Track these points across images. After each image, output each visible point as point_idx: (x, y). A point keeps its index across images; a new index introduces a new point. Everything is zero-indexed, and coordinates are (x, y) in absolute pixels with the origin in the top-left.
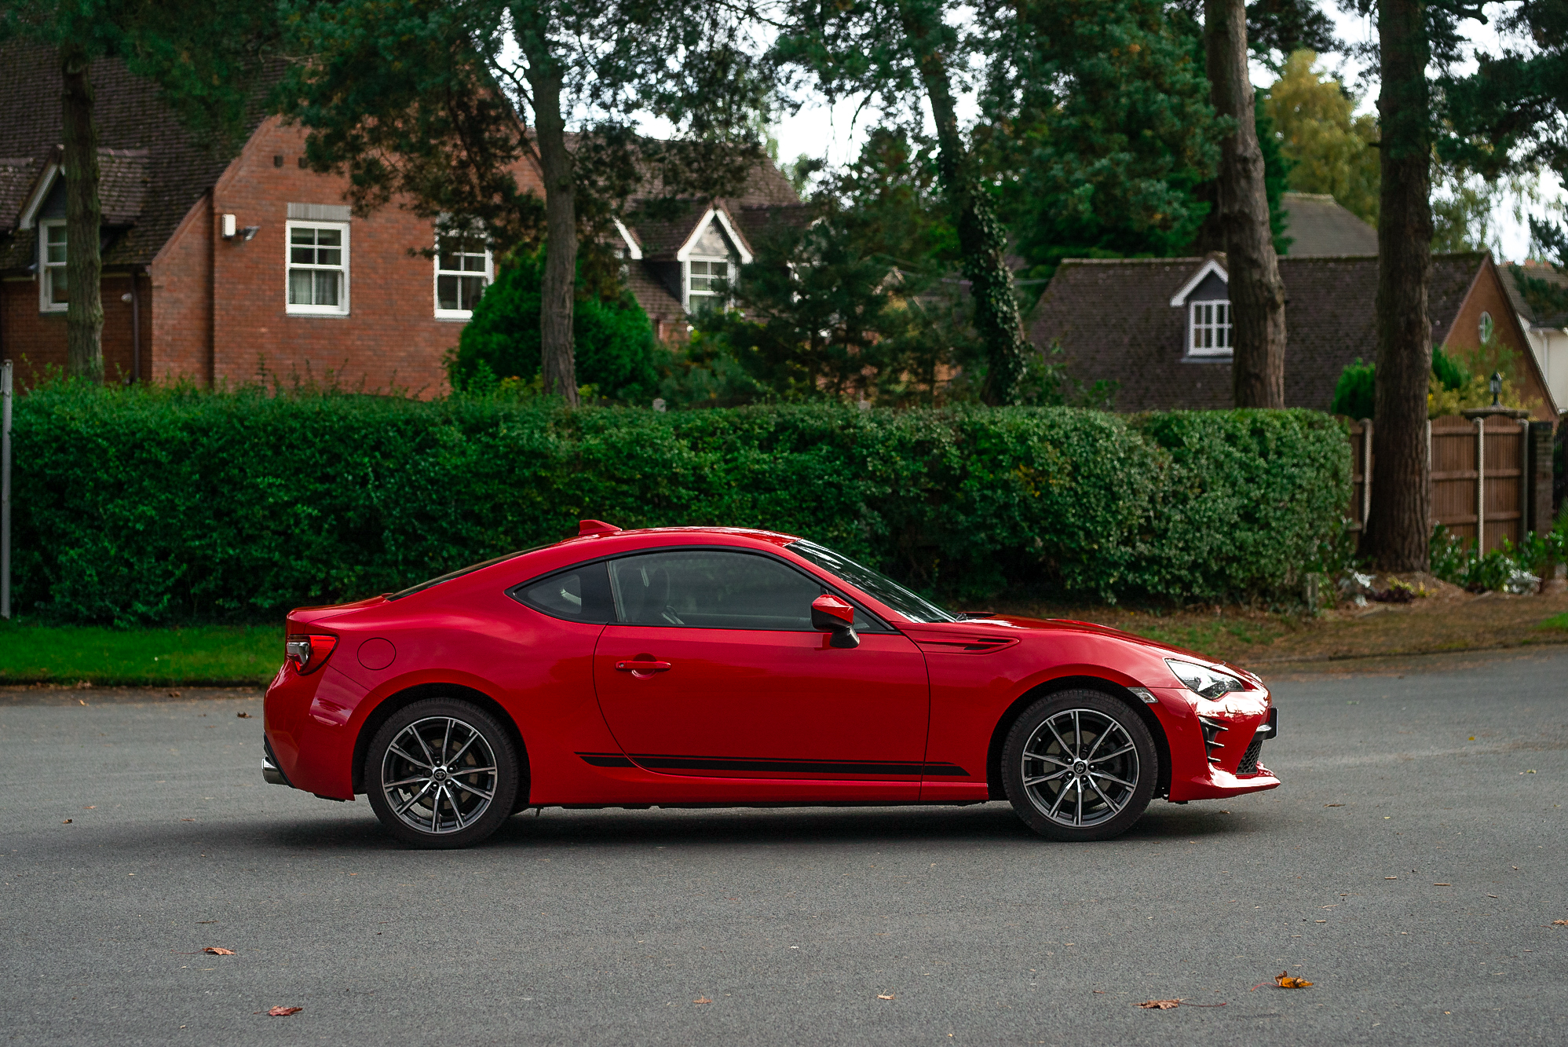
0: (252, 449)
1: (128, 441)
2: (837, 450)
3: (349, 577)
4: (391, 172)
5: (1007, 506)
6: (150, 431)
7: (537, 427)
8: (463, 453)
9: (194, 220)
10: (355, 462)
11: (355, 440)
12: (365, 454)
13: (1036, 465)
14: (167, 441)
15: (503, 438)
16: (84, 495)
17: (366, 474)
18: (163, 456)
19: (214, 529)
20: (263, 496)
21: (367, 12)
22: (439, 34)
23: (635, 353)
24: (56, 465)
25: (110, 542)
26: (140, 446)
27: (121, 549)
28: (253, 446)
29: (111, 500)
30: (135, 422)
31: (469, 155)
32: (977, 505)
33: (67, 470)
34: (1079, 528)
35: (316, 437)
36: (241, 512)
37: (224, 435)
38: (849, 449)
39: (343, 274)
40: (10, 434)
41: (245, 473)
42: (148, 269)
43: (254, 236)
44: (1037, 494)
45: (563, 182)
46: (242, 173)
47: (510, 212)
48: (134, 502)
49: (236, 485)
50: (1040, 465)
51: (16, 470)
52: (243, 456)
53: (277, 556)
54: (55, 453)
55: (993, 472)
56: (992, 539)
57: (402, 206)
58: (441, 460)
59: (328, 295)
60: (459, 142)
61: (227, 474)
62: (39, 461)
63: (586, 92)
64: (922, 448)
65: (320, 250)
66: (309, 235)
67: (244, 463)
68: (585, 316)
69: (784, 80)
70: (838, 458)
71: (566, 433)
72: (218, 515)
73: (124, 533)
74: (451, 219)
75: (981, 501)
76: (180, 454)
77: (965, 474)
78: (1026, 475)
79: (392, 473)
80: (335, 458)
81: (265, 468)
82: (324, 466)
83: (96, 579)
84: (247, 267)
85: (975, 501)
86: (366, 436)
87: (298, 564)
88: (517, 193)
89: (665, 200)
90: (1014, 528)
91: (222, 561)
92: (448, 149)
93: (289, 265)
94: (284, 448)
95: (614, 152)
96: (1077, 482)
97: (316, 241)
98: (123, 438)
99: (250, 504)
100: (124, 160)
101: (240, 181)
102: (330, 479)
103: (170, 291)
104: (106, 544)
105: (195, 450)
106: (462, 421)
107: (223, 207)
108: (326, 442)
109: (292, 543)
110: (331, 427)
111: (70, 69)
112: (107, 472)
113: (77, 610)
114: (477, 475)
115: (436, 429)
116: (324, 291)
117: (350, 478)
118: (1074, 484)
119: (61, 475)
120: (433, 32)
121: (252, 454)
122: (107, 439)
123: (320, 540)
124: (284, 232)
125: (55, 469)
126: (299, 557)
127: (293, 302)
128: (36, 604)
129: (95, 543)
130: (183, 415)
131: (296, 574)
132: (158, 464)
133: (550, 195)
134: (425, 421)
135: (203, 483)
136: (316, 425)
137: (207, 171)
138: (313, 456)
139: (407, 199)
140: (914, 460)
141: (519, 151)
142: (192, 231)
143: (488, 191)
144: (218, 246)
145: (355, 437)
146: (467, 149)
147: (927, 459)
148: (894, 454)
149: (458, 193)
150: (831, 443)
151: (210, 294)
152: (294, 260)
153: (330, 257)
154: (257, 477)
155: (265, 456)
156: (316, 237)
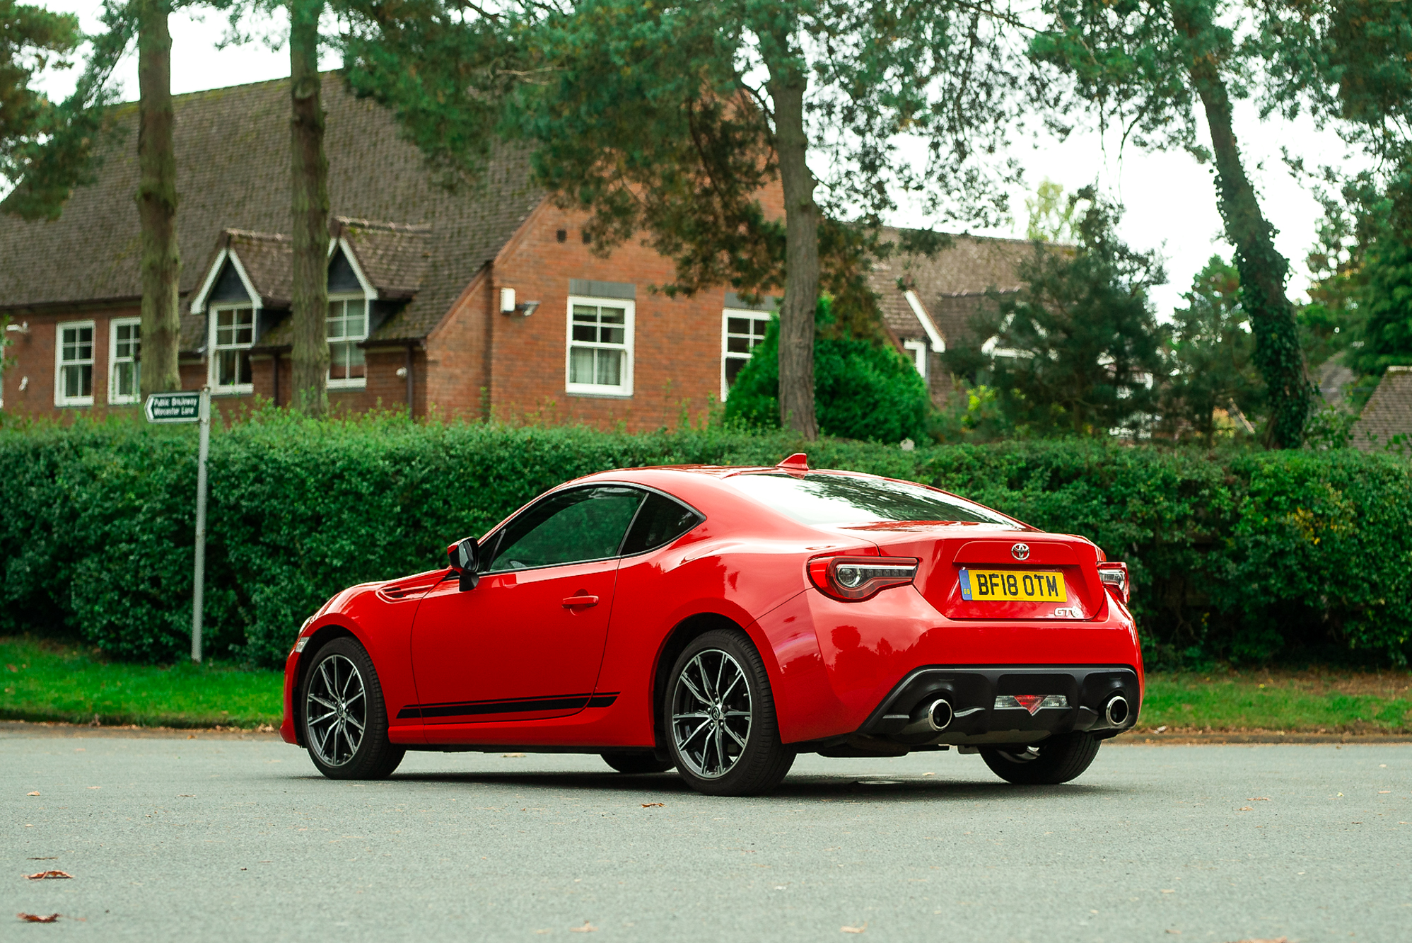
0: (457, 480)
1: (328, 471)
2: (1094, 489)
4: (633, 205)
5: (1282, 553)
6: (351, 461)
9: (472, 295)
11: (566, 472)
13: (1315, 509)
14: (369, 471)
16: (281, 528)
18: (364, 488)
19: (416, 567)
22: (672, 37)
24: (253, 496)
25: (307, 579)
26: (340, 476)
27: (318, 587)
28: (459, 476)
29: (308, 534)
30: (336, 451)
31: (713, 181)
32: (1249, 552)
33: (263, 502)
34: (1363, 579)
35: (525, 467)
37: (428, 464)
38: (1107, 488)
39: (626, 354)
40: (207, 463)
41: (450, 506)
42: (423, 343)
43: (534, 311)
44: (1317, 541)
45: (803, 202)
46: (524, 246)
47: (756, 243)
48: (334, 537)
49: (440, 519)
50: (1320, 507)
51: (212, 503)
52: (448, 487)
54: (252, 484)
55: (1268, 516)
56: (1265, 591)
57: (644, 243)
60: (702, 168)
61: (430, 507)
62: (236, 493)
63: (837, 117)
64: (1189, 488)
65: (603, 329)
66: (592, 313)
67: (449, 495)
68: (854, 379)
69: (1052, 103)
70: (1095, 498)
72: (421, 551)
73: (321, 570)
74: (694, 251)
75: (1253, 547)
76: (382, 485)
77: (1237, 517)
78: (1305, 520)
81: (471, 501)
83: (291, 619)
84: (526, 343)
85: (1246, 548)
88: (763, 222)
90: (1291, 579)
92: (691, 175)
93: (570, 342)
94: (491, 479)
95: (868, 180)
96: (1361, 528)
97: (599, 319)
98: (323, 468)
100: (406, 234)
101: (521, 255)
103: (446, 366)
104: (302, 582)
105: (397, 480)
107: (503, 281)
108: (536, 472)
110: (542, 457)
111: (299, 94)
112: (305, 504)
113: (271, 653)
116: (607, 371)
118: (1357, 531)
119: (257, 507)
120: (666, 33)
121: (457, 484)
122: (307, 469)
124: (566, 308)
125: (252, 500)
127: (574, 380)
128: (230, 648)
129: (291, 581)
130: (388, 445)
132: (359, 496)
133: (790, 217)
134: (643, 451)
135: (405, 516)
136: (526, 455)
137: (487, 245)
138: (522, 488)
139: (648, 235)
140: (1179, 501)
141: (765, 178)
142: (470, 306)
143: (733, 221)
144: (497, 321)
145: (568, 467)
146: (711, 175)
147: (1194, 500)
148: (1157, 494)
149: (701, 224)
150: (1088, 481)
151: (487, 370)
152: (575, 337)
153: (613, 336)
154: (462, 509)
155: (471, 487)
156: (599, 314)
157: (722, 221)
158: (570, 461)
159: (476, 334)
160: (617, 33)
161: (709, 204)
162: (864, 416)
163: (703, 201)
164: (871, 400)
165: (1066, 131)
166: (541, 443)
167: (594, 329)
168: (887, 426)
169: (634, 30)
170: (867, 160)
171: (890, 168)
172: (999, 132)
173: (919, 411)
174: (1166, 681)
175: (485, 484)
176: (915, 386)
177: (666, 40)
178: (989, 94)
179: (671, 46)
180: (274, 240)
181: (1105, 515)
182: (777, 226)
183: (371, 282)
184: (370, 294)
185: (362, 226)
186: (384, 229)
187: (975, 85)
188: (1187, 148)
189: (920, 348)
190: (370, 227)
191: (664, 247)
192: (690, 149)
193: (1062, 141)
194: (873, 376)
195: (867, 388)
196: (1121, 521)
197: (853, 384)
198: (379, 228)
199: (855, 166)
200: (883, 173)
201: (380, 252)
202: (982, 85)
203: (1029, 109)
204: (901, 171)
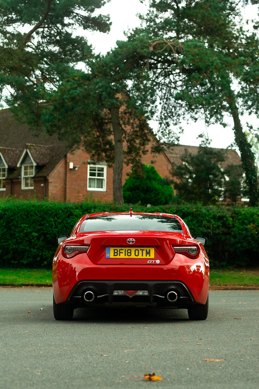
0: (20, 216)
2: (194, 218)
3: (48, 254)
5: (247, 236)
9: (61, 164)
10: (49, 220)
11: (49, 214)
12: (52, 218)
13: (256, 224)
17: (52, 224)
19: (10, 240)
20: (23, 230)
22: (80, 94)
23: (167, 197)
28: (21, 215)
32: (237, 236)
36: (17, 235)
37: (13, 212)
38: (198, 218)
39: (104, 180)
41: (18, 223)
42: (48, 177)
43: (78, 169)
44: (256, 233)
47: (111, 150)
49: (16, 227)
50: (257, 223)
53: (27, 248)
55: (243, 226)
56: (242, 246)
58: (74, 219)
59: (100, 185)
60: (96, 130)
61: (13, 223)
64: (221, 218)
65: (98, 173)
66: (95, 169)
67: (18, 220)
70: (194, 221)
72: (11, 235)
75: (238, 234)
77: (234, 226)
78: (253, 227)
79: (60, 223)
82: (41, 221)
84: (76, 177)
85: (237, 235)
86: (53, 212)
87: (33, 251)
90: (249, 243)
91: (12, 249)
93: (89, 177)
94: (29, 216)
95: (142, 133)
99: (20, 232)
100: (45, 148)
102: (43, 225)
103: (54, 183)
105: (4, 216)
107: (70, 160)
108: (41, 214)
109: (33, 244)
110: (43, 210)
115: (73, 210)
116: (99, 184)
117: (48, 225)
121: (20, 217)
123: (40, 243)
124: (87, 167)
126: (34, 249)
127: (90, 187)
131: (33, 253)
133: (116, 143)
134: (70, 208)
135: (7, 226)
136: (39, 209)
137: (66, 151)
138: (37, 218)
140: (218, 222)
142: (61, 167)
143: (105, 144)
144: (68, 171)
145: (50, 212)
146: (99, 132)
147: (222, 221)
148: (211, 220)
149: (96, 145)
150: (192, 216)
151: (65, 184)
152: (90, 175)
153: (101, 175)
154: (22, 224)
155: (24, 218)
156: (97, 169)
157: (102, 145)
158: (50, 210)
159: (62, 175)
160: (67, 93)
161: (99, 140)
162: (155, 197)
163: (97, 139)
164: (157, 193)
165: (196, 119)
166: (43, 206)
167: (95, 173)
168: (161, 200)
169: (71, 92)
174: (215, 271)
175: (27, 217)
177: (78, 95)
178: (175, 110)
179: (80, 97)
180: (12, 150)
181: (197, 225)
182: (114, 145)
183: (35, 161)
184: (35, 164)
185: (33, 146)
186: (39, 146)
188: (221, 124)
190: (36, 146)
192: (93, 125)
193: (195, 122)
194: (158, 186)
195: (156, 189)
196: (201, 227)
197: (152, 188)
198: (38, 146)
199: (138, 129)
201: (38, 153)
202: (173, 107)
203: (186, 113)
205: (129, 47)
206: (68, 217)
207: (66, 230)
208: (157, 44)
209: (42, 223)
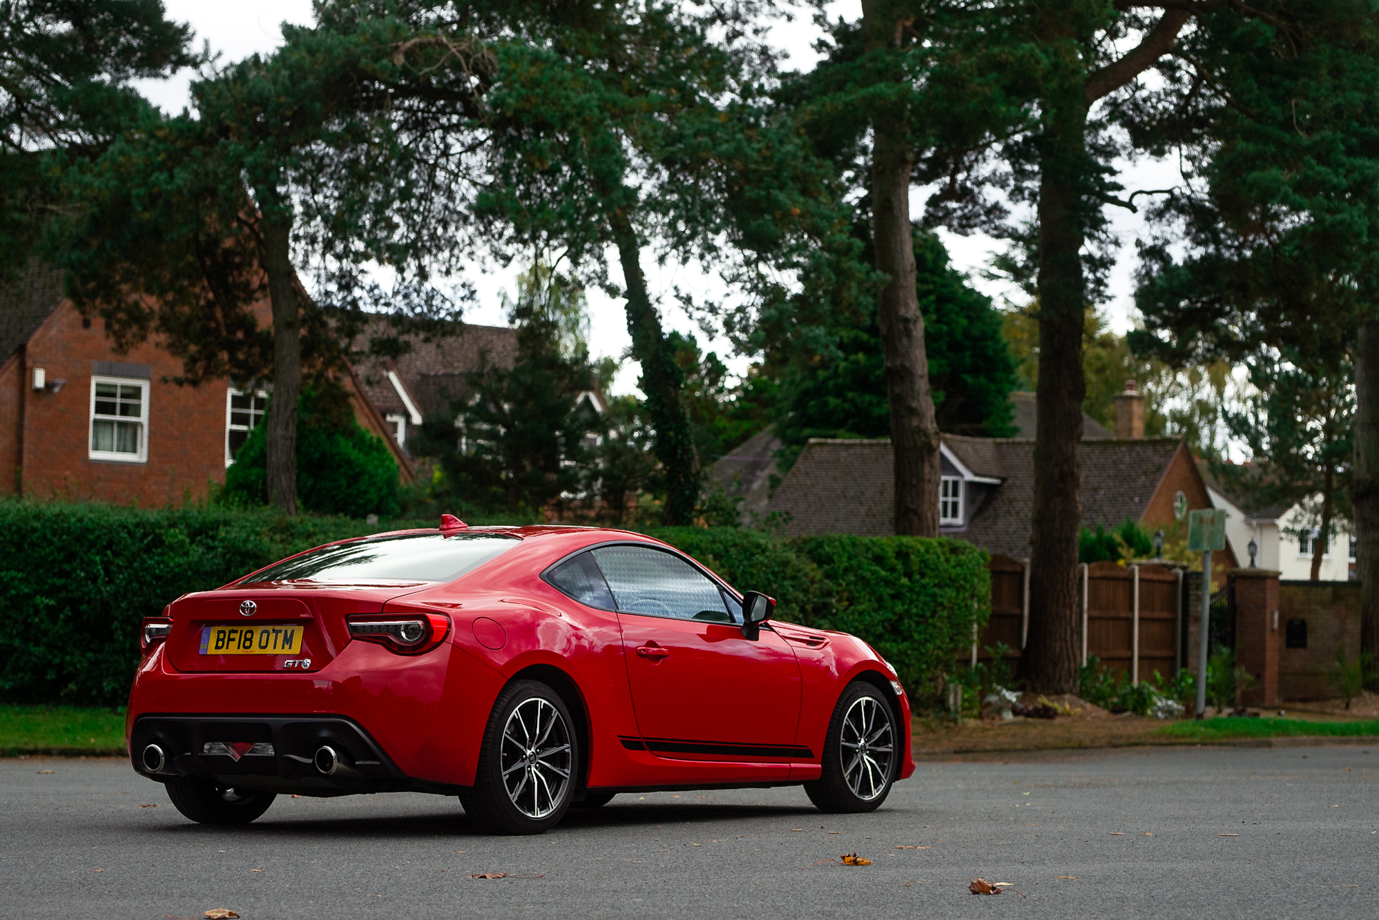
3: (80, 662)
4: (148, 314)
7: (253, 531)
8: (187, 554)
9: (7, 373)
10: (88, 561)
11: (89, 541)
12: (97, 554)
15: (222, 540)
17: (97, 571)
21: (121, 165)
23: (381, 489)
31: (215, 296)
35: (55, 536)
39: (142, 426)
43: (62, 389)
45: (289, 319)
46: (53, 332)
47: (251, 346)
53: (17, 642)
57: (157, 345)
58: (165, 558)
59: (129, 444)
60: (206, 283)
63: (319, 247)
65: (122, 404)
66: (112, 390)
68: (336, 455)
69: (496, 237)
71: (278, 537)
74: (199, 352)
79: (121, 570)
80: (71, 556)
81: (9, 563)
82: (61, 563)
84: (54, 416)
86: (99, 537)
87: (37, 650)
88: (258, 330)
89: (388, 340)
92: (197, 290)
93: (93, 415)
94: (26, 546)
95: (344, 298)
97: (119, 396)
101: (51, 339)
102: (65, 574)
106: (188, 526)
107: (34, 362)
108: (64, 541)
109: (32, 631)
110: (68, 528)
114: (196, 572)
115: (162, 531)
116: (125, 441)
117: (83, 574)
123: (56, 628)
124: (89, 385)
126: (37, 644)
127: (96, 448)
131: (33, 659)
133: (278, 330)
134: (152, 524)
136: (55, 526)
137: (21, 330)
138: (52, 553)
139: (163, 338)
141: (258, 295)
142: (6, 383)
144: (29, 395)
145: (91, 537)
146: (213, 290)
149: (205, 329)
151: (20, 439)
152: (98, 411)
153: (131, 411)
155: (9, 553)
156: (119, 391)
157: (222, 328)
158: (91, 531)
159: (10, 409)
161: (213, 313)
163: (207, 311)
164: (353, 473)
165: (507, 259)
166: (68, 517)
167: (114, 404)
170: (343, 282)
171: (362, 288)
172: (454, 260)
173: (391, 483)
175: (20, 547)
176: (387, 463)
178: (445, 229)
182: (269, 333)
187: (433, 221)
188: (601, 286)
189: (401, 422)
191: (175, 348)
192: (197, 269)
193: (505, 266)
194: (354, 454)
197: (336, 459)
199: (333, 287)
200: (357, 292)
202: (438, 221)
203: (478, 241)
204: (372, 290)
205: (335, 53)
206: (148, 550)
207: (141, 588)
208: (415, 45)
209: (67, 567)
